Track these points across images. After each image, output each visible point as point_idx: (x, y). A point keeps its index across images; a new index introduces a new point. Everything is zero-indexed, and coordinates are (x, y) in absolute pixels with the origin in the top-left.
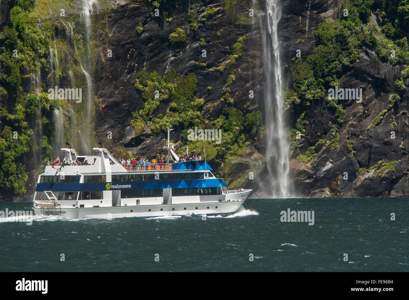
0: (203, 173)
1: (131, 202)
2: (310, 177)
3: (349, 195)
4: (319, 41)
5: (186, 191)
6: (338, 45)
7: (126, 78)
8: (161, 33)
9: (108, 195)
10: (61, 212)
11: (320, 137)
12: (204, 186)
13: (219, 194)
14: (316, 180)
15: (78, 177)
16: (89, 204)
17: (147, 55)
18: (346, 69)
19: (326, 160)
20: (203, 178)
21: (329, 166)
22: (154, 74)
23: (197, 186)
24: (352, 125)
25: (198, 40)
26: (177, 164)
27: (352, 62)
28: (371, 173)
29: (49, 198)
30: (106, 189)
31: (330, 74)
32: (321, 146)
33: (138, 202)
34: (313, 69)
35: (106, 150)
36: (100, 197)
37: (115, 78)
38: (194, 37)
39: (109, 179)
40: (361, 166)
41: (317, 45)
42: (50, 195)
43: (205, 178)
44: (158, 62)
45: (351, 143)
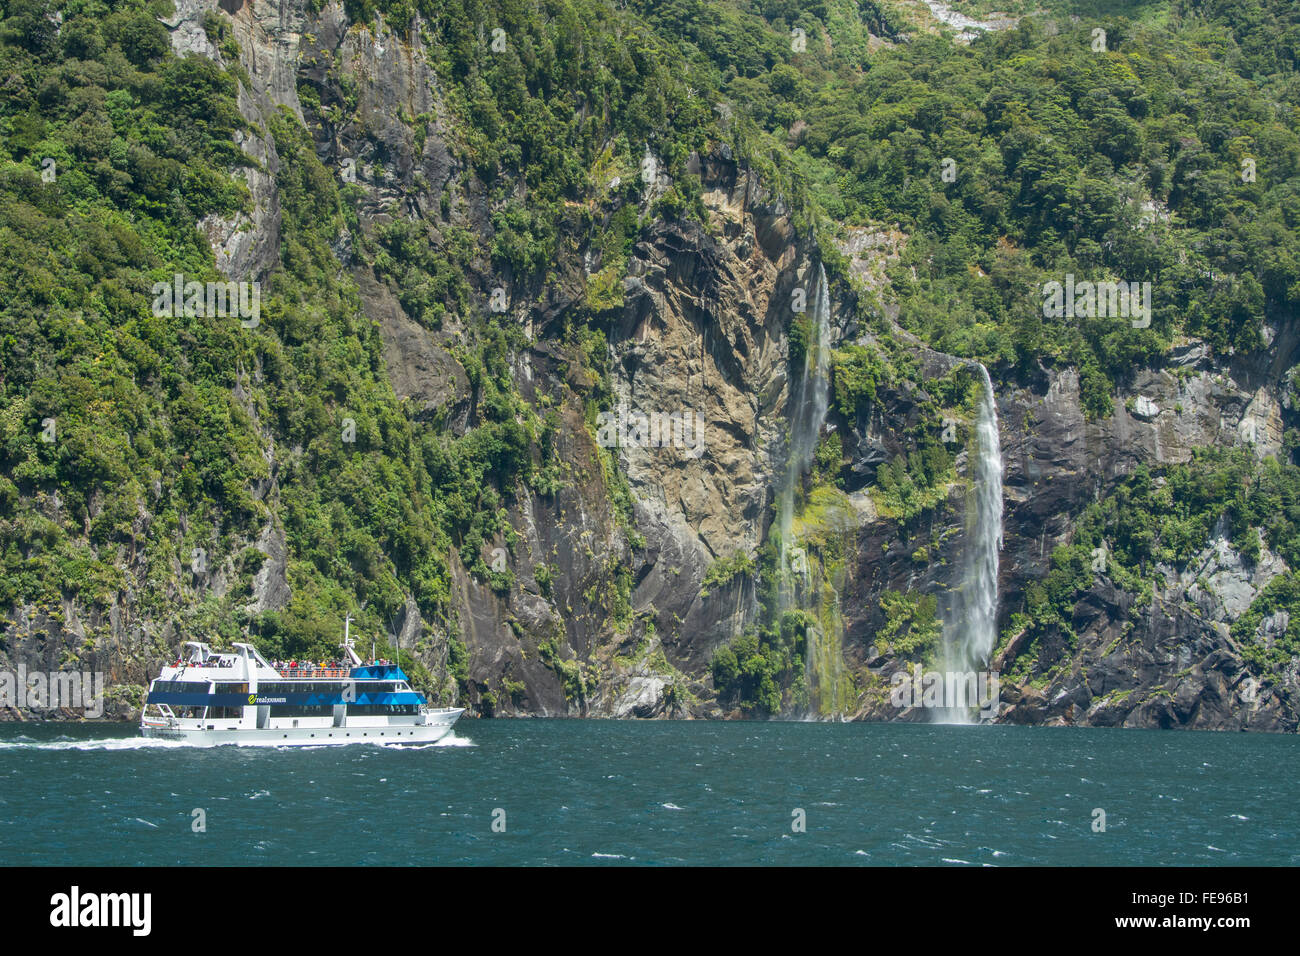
0: (394, 684)
1: (285, 723)
2: (1044, 704)
3: (1083, 724)
4: (1054, 564)
5: (368, 709)
6: (1073, 570)
7: (871, 597)
8: (905, 552)
9: (250, 713)
10: (179, 736)
11: (1053, 663)
12: (394, 702)
13: (416, 714)
14: (1050, 707)
15: (208, 685)
16: (222, 724)
17: (891, 573)
18: (1080, 594)
19: (1059, 687)
20: (393, 690)
21: (1062, 693)
22: (897, 593)
23: (385, 702)
24: (1086, 653)
25: (939, 560)
26: (357, 669)
27: (1087, 588)
28: (1105, 702)
29: (164, 714)
30: (248, 704)
31: (1065, 599)
32: (1055, 672)
33: (295, 723)
34: (1048, 593)
35: (251, 647)
36: (238, 715)
37: (861, 597)
38: (935, 557)
39: (253, 689)
40: (1095, 695)
41: (1051, 569)
42: (166, 710)
43: (397, 691)
44: (901, 581)
45: (1085, 670)
